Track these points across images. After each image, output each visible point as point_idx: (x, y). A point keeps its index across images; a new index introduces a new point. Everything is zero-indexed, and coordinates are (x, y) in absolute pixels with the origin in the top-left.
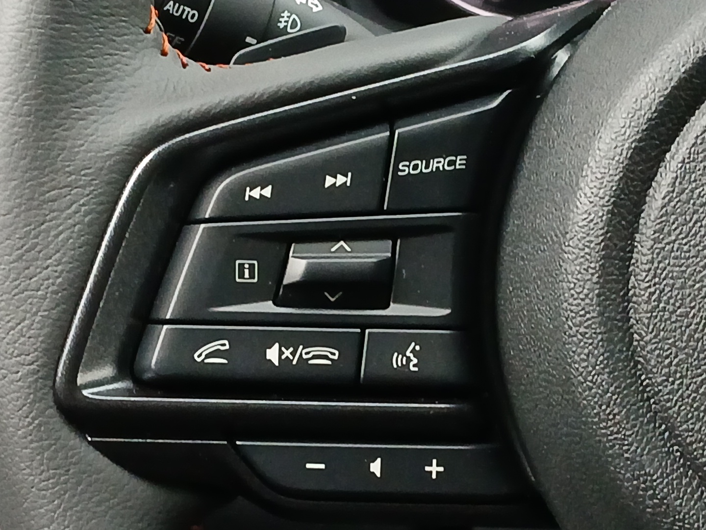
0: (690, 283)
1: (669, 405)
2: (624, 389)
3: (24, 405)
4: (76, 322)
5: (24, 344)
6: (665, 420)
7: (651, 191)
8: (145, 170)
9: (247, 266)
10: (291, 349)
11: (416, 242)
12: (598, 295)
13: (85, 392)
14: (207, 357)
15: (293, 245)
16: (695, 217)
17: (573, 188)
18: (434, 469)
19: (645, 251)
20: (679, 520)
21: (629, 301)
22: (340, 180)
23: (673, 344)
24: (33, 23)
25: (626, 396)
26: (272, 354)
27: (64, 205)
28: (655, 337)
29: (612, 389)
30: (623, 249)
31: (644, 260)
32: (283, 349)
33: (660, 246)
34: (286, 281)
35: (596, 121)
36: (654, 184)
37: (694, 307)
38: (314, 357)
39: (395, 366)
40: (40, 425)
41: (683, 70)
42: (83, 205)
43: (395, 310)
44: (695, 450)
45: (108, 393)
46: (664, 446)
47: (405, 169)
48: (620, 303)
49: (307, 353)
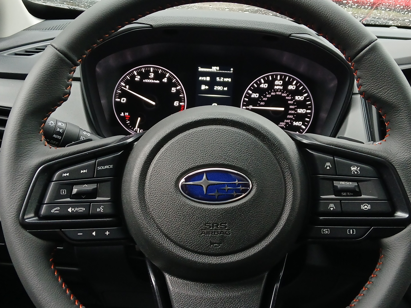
0: (157, 189)
1: (153, 216)
2: (144, 213)
3: (12, 224)
4: (24, 205)
5: (12, 210)
6: (153, 219)
7: (148, 171)
8: (40, 171)
9: (63, 191)
10: (74, 209)
11: (102, 184)
12: (138, 193)
13: (26, 220)
14: (54, 211)
15: (74, 186)
16: (157, 176)
17: (132, 171)
18: (107, 233)
19: (147, 183)
20: (156, 240)
21: (145, 194)
22: (84, 171)
23: (154, 203)
24: (13, 140)
25: (144, 214)
26: (70, 210)
27: (21, 179)
28: (150, 201)
29: (141, 213)
30: (143, 183)
31: (147, 185)
32: (72, 209)
33: (150, 182)
34: (72, 194)
35: (137, 156)
36: (149, 169)
37: (157, 195)
38: (79, 210)
39: (98, 211)
40: (16, 228)
41: (154, 145)
42: (25, 179)
43: (98, 199)
44: (159, 225)
45: (32, 220)
46: (153, 224)
47: (99, 168)
48: (143, 194)
49: (78, 209)
